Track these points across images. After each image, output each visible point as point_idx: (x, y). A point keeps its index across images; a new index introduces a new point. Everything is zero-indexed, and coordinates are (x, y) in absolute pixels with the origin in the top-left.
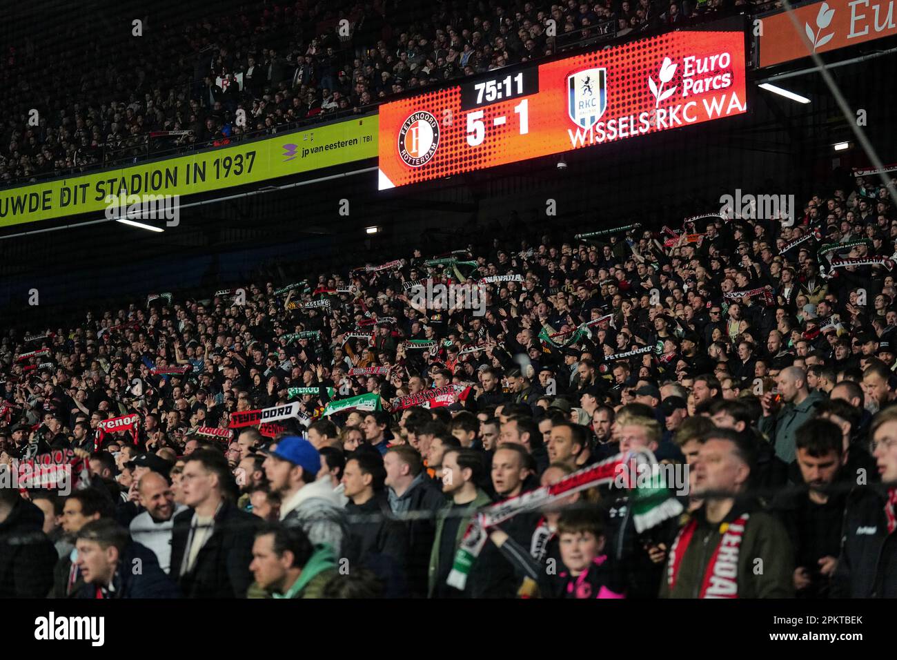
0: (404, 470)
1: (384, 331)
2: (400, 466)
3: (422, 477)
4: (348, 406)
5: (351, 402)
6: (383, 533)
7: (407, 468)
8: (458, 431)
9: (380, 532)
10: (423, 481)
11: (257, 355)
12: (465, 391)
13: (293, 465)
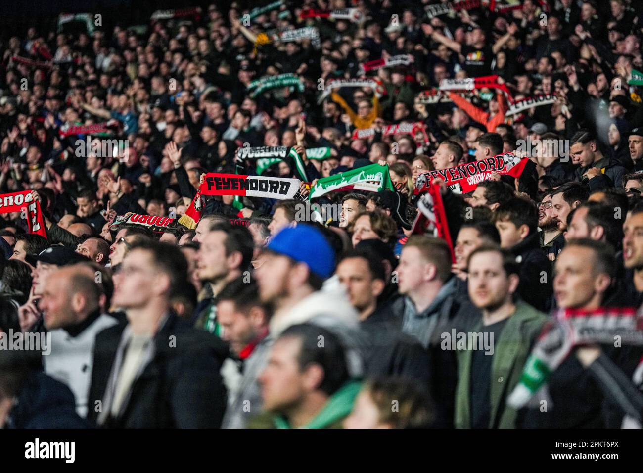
0: (428, 272)
1: (396, 78)
2: (422, 267)
3: (455, 285)
4: (344, 184)
5: (348, 178)
6: (397, 361)
7: (432, 270)
8: (504, 224)
9: (393, 359)
10: (455, 290)
11: (213, 109)
12: (519, 164)
13: (294, 261)
